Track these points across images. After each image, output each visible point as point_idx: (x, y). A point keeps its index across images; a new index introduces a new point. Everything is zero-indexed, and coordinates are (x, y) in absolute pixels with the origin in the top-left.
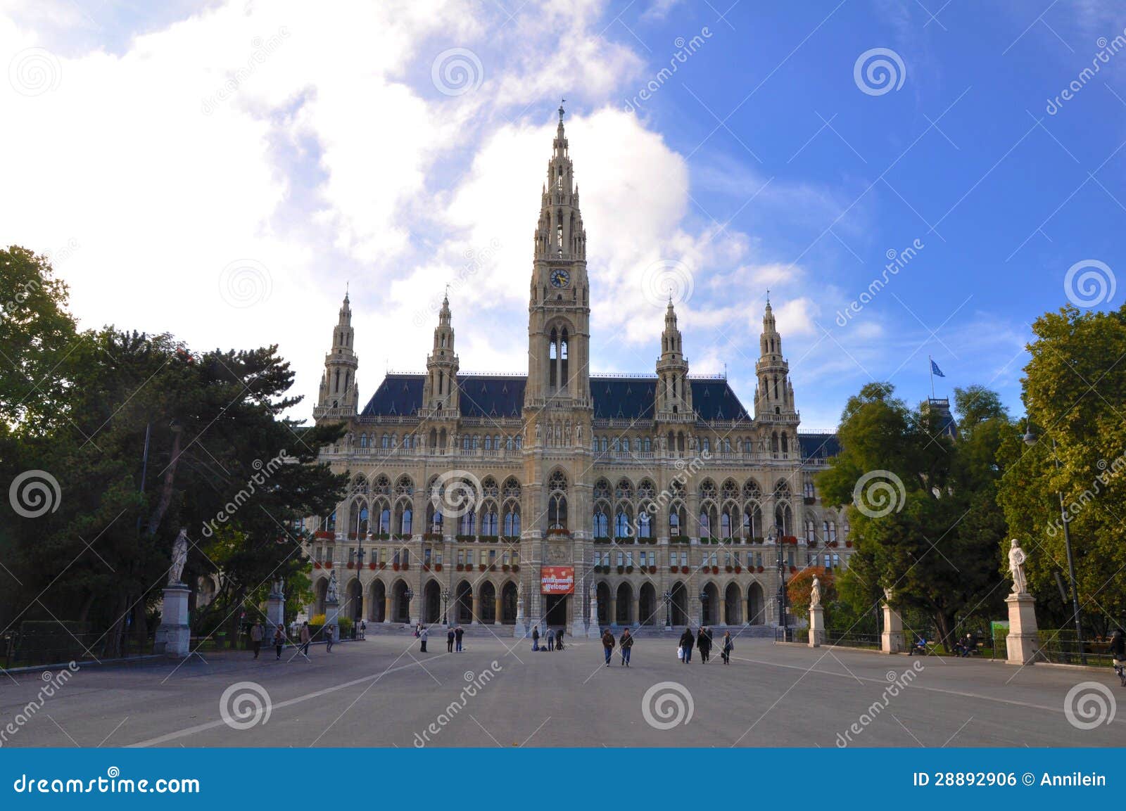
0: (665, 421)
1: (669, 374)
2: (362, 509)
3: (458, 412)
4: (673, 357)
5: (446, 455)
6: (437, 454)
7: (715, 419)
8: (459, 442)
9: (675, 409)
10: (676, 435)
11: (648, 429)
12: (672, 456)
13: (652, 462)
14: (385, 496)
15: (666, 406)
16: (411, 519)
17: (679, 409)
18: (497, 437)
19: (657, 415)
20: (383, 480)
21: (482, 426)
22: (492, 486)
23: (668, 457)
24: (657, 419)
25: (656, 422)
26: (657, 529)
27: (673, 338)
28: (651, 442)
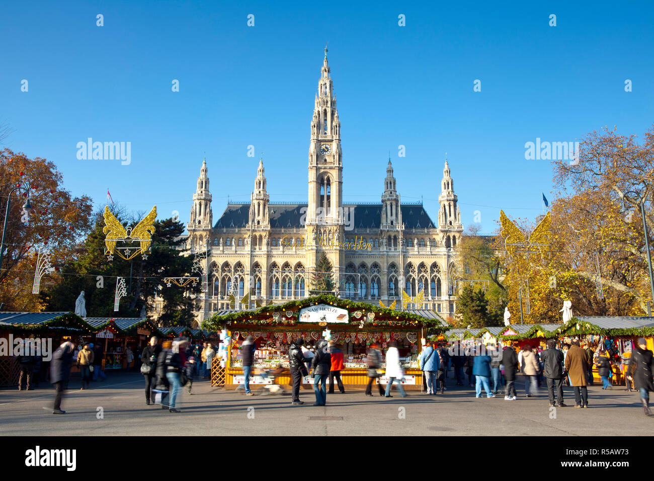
0: (386, 229)
1: (388, 203)
2: (215, 281)
3: (269, 226)
4: (391, 193)
5: (262, 250)
6: (257, 249)
7: (415, 228)
8: (270, 243)
9: (392, 223)
10: (392, 237)
11: (376, 234)
12: (390, 249)
13: (379, 253)
14: (228, 274)
15: (387, 221)
16: (243, 286)
17: (394, 222)
18: (291, 240)
19: (381, 226)
20: (226, 264)
21: (283, 233)
22: (288, 268)
23: (388, 250)
24: (381, 228)
25: (381, 230)
26: (382, 291)
27: (391, 182)
28: (379, 241)
